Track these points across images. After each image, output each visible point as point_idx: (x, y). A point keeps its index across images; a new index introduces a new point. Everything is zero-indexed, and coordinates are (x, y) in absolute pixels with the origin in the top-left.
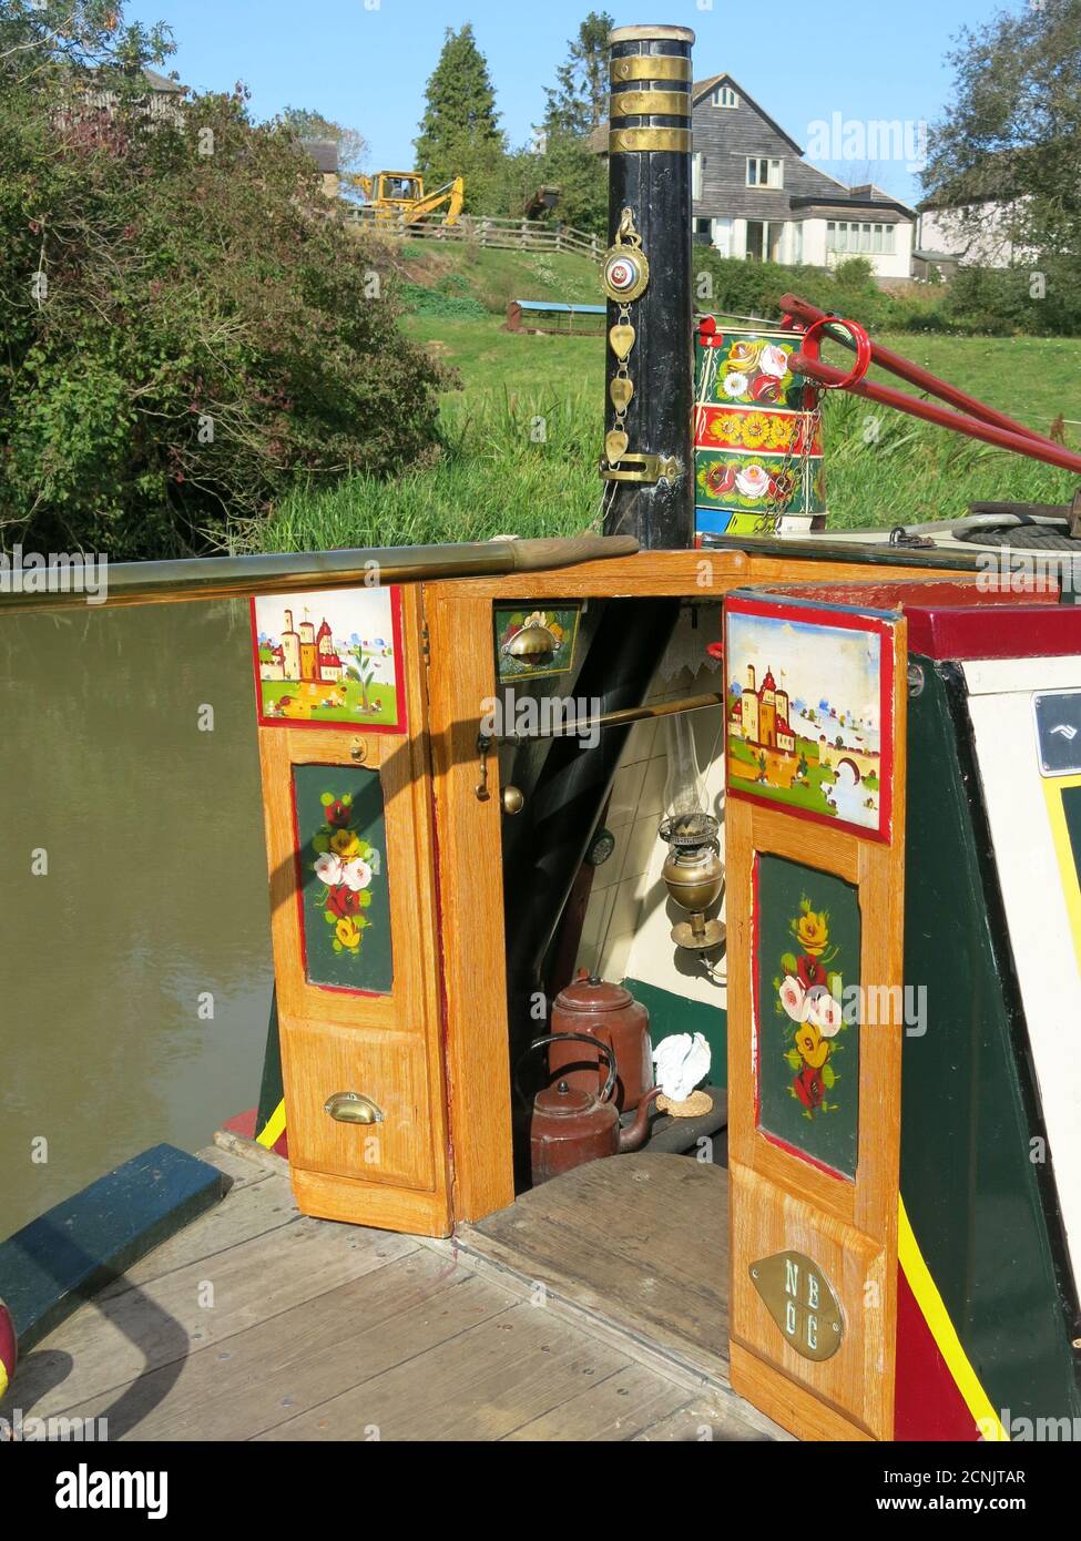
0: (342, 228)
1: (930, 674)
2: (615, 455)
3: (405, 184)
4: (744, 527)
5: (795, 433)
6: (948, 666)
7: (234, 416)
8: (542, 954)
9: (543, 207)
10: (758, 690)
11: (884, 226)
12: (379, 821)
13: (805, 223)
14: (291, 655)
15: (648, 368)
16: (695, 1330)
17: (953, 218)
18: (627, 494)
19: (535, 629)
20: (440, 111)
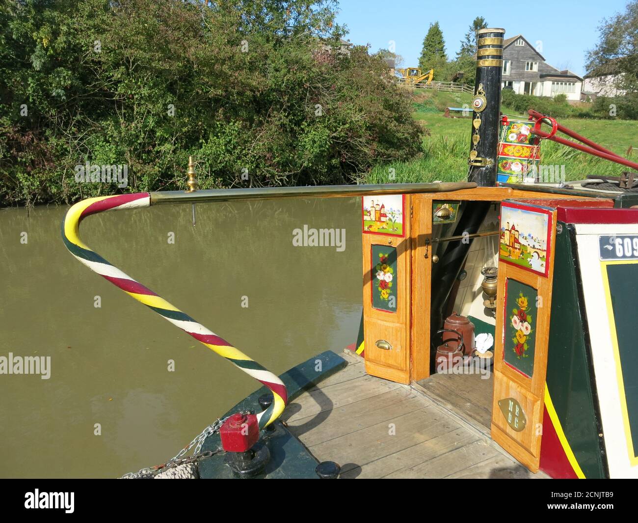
0: (395, 86)
1: (564, 227)
2: (473, 158)
3: (415, 72)
4: (513, 180)
5: (531, 152)
6: (570, 225)
7: (361, 142)
8: (442, 306)
9: (458, 78)
10: (510, 230)
11: (572, 83)
12: (395, 262)
13: (545, 83)
14: (373, 213)
15: (485, 132)
16: (481, 420)
17: (596, 81)
18: (476, 170)
19: (445, 209)
20: (427, 49)
